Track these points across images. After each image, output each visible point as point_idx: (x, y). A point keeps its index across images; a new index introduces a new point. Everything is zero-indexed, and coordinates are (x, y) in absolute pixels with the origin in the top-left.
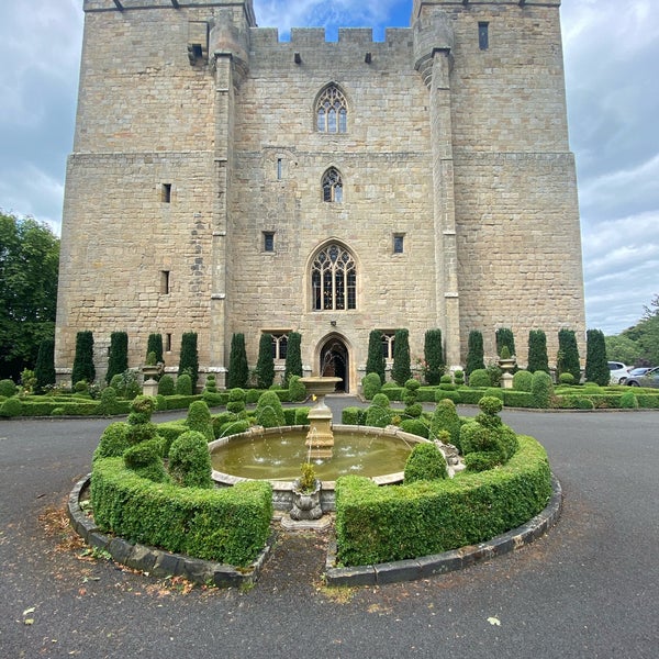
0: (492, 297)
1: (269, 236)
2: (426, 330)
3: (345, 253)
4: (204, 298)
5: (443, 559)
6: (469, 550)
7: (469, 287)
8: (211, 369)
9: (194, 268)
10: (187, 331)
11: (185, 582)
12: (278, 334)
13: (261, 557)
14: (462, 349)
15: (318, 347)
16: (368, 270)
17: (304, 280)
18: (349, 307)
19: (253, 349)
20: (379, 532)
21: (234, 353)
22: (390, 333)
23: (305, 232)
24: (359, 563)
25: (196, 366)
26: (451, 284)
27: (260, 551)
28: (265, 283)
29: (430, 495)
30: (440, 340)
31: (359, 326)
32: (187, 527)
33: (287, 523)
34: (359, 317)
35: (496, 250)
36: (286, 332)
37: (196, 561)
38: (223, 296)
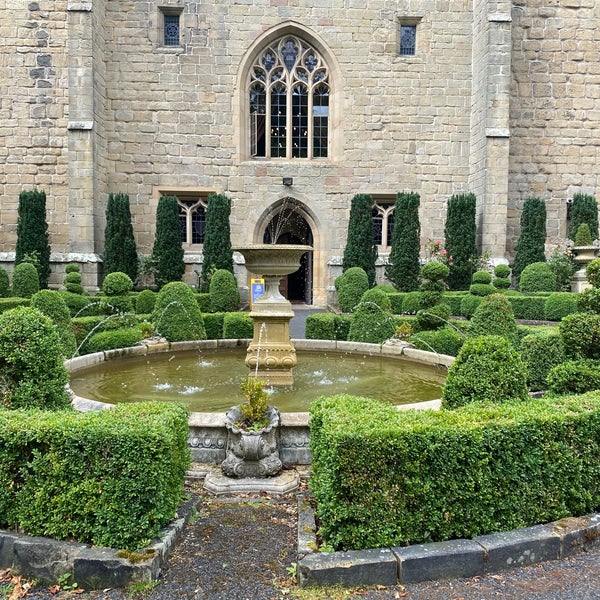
0: (566, 141)
1: (171, 16)
2: (450, 196)
3: (311, 53)
4: (56, 130)
5: (526, 539)
6: (574, 525)
7: (527, 122)
8: (71, 256)
9: (36, 74)
10: (28, 188)
11: (15, 580)
12: (190, 198)
13: (168, 536)
14: (508, 231)
15: (259, 223)
16: (352, 85)
17: (236, 101)
18: (316, 154)
19: (146, 224)
20: (404, 487)
21: (112, 229)
22: (386, 201)
23: (235, 10)
24: (365, 544)
25: (45, 251)
26: (499, 113)
27: (166, 525)
28: (164, 104)
29: (504, 422)
30: (473, 212)
31: (331, 188)
32: (19, 480)
33: (215, 482)
34: (333, 172)
35: (580, 55)
36: (204, 196)
37: (38, 541)
38: (88, 125)
